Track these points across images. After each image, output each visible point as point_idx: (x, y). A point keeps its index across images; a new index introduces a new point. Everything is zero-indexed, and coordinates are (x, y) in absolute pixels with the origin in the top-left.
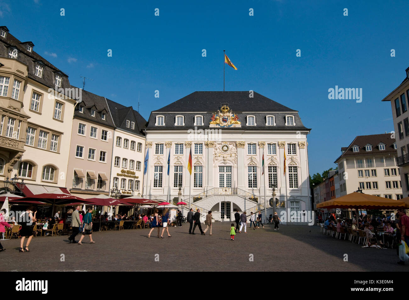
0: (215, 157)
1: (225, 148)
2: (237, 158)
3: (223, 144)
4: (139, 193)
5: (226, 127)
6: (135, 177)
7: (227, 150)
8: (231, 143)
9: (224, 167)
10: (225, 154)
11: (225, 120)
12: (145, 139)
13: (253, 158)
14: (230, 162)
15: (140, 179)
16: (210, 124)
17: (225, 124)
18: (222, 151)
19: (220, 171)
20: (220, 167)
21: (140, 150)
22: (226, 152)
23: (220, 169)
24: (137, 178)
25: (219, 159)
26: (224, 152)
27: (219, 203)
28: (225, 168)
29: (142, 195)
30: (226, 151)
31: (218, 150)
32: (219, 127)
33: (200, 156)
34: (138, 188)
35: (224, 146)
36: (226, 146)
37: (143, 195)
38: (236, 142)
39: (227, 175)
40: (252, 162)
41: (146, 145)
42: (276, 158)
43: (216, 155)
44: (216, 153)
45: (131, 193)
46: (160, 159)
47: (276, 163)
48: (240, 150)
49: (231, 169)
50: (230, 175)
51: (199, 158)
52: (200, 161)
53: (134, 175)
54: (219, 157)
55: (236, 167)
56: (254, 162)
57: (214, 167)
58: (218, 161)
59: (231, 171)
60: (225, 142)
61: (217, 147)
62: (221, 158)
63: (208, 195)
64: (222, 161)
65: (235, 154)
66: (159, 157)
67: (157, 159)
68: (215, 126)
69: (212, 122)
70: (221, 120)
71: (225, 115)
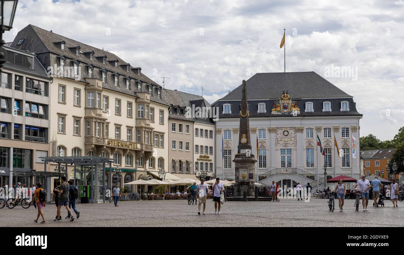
0: (277, 141)
1: (286, 133)
2: (296, 142)
3: (284, 129)
5: (286, 114)
8: (291, 128)
9: (285, 149)
11: (285, 107)
12: (214, 126)
13: (311, 141)
14: (290, 146)
16: (272, 111)
17: (286, 111)
19: (281, 153)
20: (281, 149)
21: (211, 136)
23: (281, 152)
26: (285, 137)
27: (281, 181)
28: (286, 151)
29: (215, 175)
30: (287, 136)
31: (280, 135)
32: (280, 114)
33: (264, 141)
34: (212, 169)
35: (285, 131)
38: (296, 127)
39: (288, 156)
41: (216, 131)
42: (331, 141)
43: (278, 139)
44: (278, 138)
45: (207, 174)
46: (229, 144)
47: (331, 145)
48: (299, 134)
49: (291, 151)
50: (291, 156)
51: (263, 142)
52: (264, 145)
53: (209, 159)
54: (280, 141)
55: (296, 150)
56: (311, 145)
57: (276, 150)
58: (280, 144)
59: (291, 153)
60: (286, 128)
61: (279, 132)
62: (282, 142)
63: (271, 174)
64: (284, 145)
65: (295, 138)
66: (227, 142)
67: (226, 144)
68: (277, 114)
69: (274, 109)
70: (282, 108)
71: (286, 103)
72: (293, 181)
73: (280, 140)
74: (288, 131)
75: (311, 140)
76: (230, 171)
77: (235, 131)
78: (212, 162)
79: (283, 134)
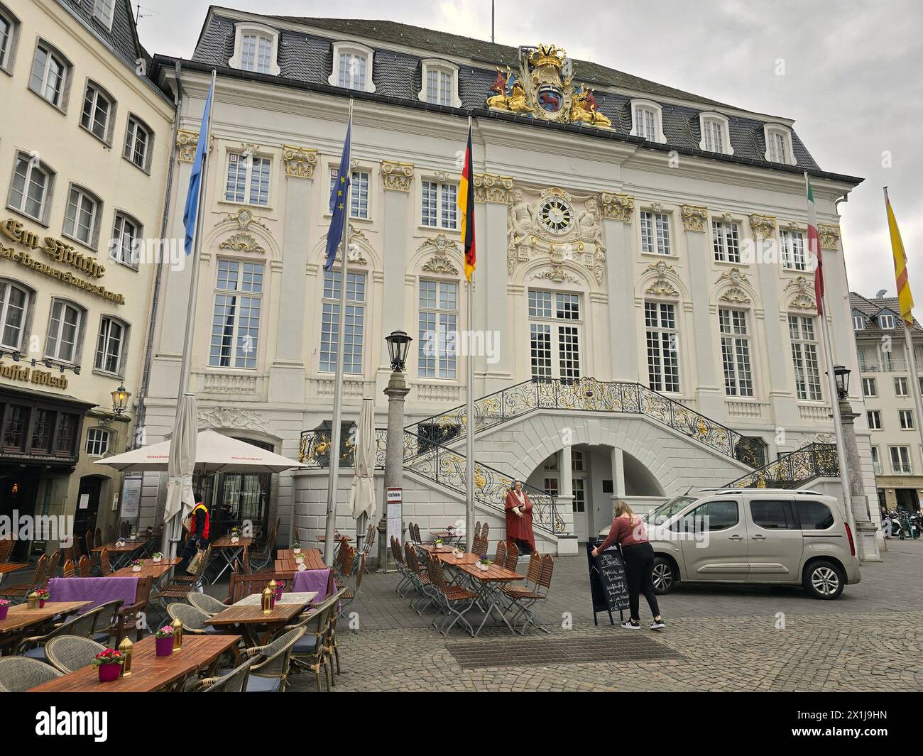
0: (517, 246)
1: (556, 215)
2: (604, 261)
3: (547, 196)
4: (121, 390)
6: (101, 294)
7: (565, 225)
8: (582, 196)
9: (548, 293)
10: (554, 239)
11: (550, 100)
13: (666, 267)
14: (577, 278)
15: (132, 312)
18: (545, 226)
19: (532, 312)
20: (531, 290)
22: (561, 232)
23: (532, 303)
24: (117, 300)
25: (532, 259)
26: (552, 231)
28: (554, 301)
29: (141, 401)
30: (560, 227)
31: (526, 220)
33: (448, 237)
34: (115, 360)
35: (553, 204)
36: (559, 205)
37: (146, 402)
38: (601, 194)
39: (561, 330)
40: (662, 283)
41: (177, 147)
42: (747, 277)
43: (518, 240)
44: (520, 231)
45: (62, 383)
46: (252, 227)
47: (749, 297)
48: (613, 228)
50: (575, 331)
51: (446, 242)
52: (449, 258)
53: (99, 283)
54: (529, 249)
55: (603, 300)
56: (667, 284)
57: (514, 290)
58: (528, 266)
59: (576, 316)
60: (556, 188)
61: (520, 206)
62: (536, 257)
63: (508, 411)
64: (545, 270)
65: (595, 242)
66: (245, 213)
67: (235, 224)
69: (501, 98)
70: (535, 99)
72: (626, 456)
73: (526, 243)
74: (564, 209)
75: (669, 263)
76: (245, 385)
77: (294, 165)
78: (123, 313)
79: (545, 217)
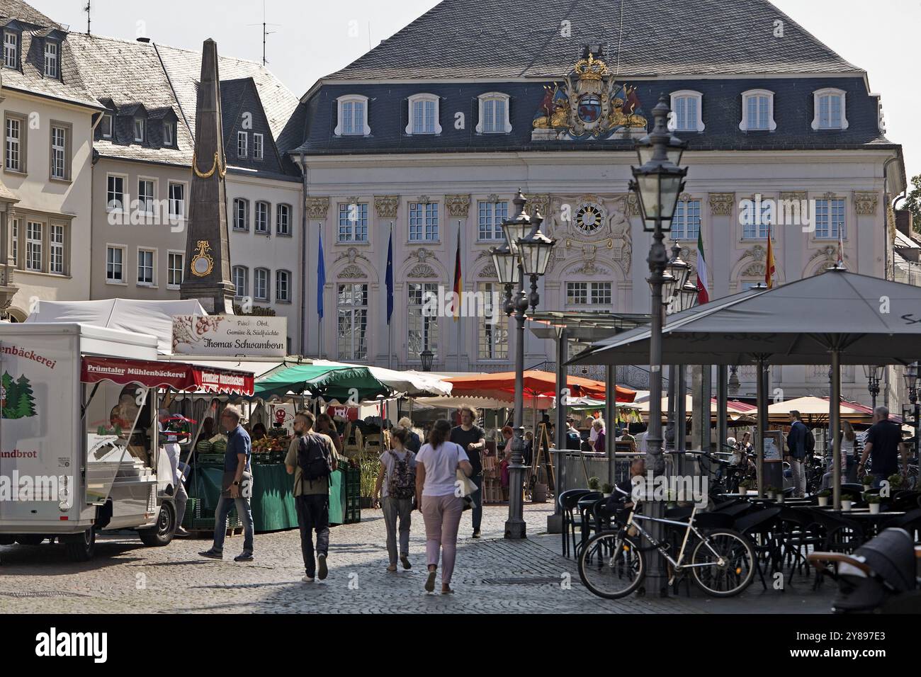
0: (554, 249)
1: (589, 218)
2: (630, 253)
3: (581, 202)
5: (592, 137)
7: (597, 226)
8: (611, 198)
9: (584, 284)
10: (587, 239)
11: (588, 112)
12: (299, 186)
14: (607, 269)
16: (533, 128)
17: (589, 126)
18: (578, 229)
19: (570, 301)
20: (570, 284)
21: (284, 231)
22: (592, 232)
23: (570, 293)
25: (567, 257)
26: (584, 232)
28: (589, 289)
30: (591, 228)
31: (563, 226)
32: (567, 138)
35: (586, 209)
36: (592, 208)
38: (628, 194)
41: (306, 208)
43: (557, 242)
44: (556, 236)
46: (358, 260)
49: (608, 293)
54: (564, 251)
55: (628, 287)
57: (551, 286)
58: (564, 264)
59: (607, 301)
60: (589, 195)
61: (559, 214)
62: (572, 256)
64: (579, 265)
65: (624, 238)
66: (352, 252)
67: (346, 260)
68: (553, 137)
69: (543, 120)
70: (575, 113)
71: (590, 93)
73: (562, 246)
74: (596, 211)
75: (692, 247)
79: (579, 221)
